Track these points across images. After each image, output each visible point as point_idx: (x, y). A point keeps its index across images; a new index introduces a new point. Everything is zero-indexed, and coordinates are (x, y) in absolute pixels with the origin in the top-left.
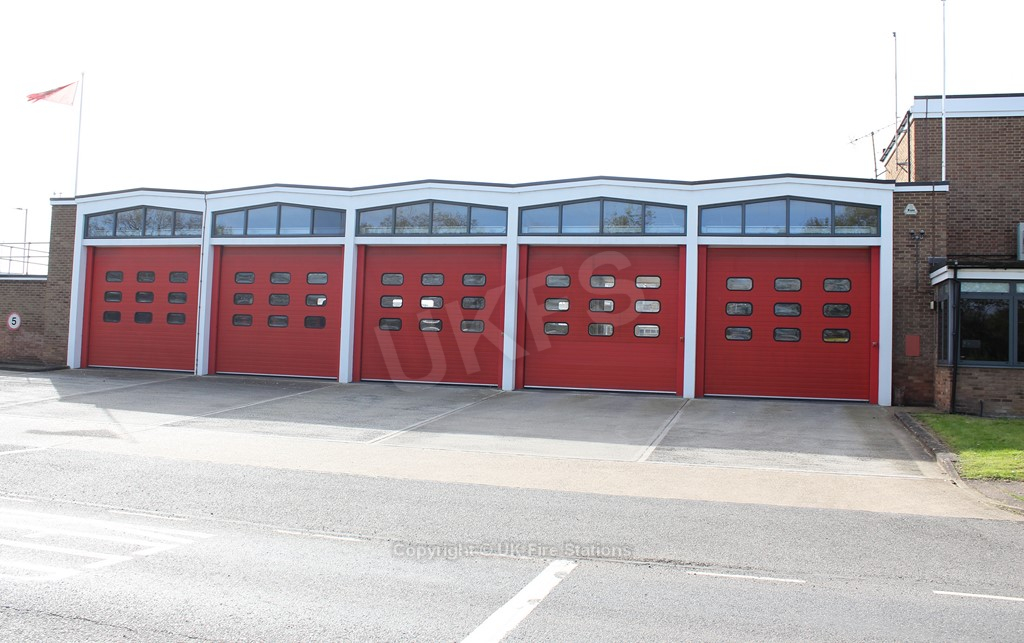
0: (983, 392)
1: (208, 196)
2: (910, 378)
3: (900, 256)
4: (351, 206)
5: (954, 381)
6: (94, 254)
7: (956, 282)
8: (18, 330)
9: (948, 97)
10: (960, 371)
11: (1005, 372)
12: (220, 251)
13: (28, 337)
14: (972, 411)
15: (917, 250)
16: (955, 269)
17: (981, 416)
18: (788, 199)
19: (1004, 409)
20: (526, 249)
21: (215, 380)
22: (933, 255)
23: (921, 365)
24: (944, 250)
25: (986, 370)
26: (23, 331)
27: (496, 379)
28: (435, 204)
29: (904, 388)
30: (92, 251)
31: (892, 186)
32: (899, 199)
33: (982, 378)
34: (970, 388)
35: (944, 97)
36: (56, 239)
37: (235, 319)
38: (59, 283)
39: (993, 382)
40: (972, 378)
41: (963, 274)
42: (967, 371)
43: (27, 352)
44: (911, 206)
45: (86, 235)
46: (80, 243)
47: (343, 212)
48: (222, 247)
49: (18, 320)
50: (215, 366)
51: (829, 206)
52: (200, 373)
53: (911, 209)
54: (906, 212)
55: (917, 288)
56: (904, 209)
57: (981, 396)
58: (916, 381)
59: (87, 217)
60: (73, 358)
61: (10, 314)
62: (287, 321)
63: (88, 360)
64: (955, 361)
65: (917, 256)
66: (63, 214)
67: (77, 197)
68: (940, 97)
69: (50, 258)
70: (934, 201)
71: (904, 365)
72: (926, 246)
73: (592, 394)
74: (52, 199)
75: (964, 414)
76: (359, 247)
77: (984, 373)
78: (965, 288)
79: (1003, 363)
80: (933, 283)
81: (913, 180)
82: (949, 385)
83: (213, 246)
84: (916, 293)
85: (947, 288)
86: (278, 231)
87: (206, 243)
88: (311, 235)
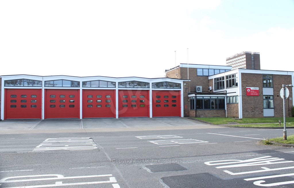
0: (200, 114)
1: (43, 77)
3: (184, 92)
4: (81, 81)
5: (196, 112)
7: (196, 97)
11: (202, 110)
12: (46, 90)
14: (198, 117)
16: (196, 95)
17: (200, 118)
18: (166, 82)
19: (202, 116)
20: (119, 90)
21: (46, 120)
22: (189, 92)
23: (187, 110)
25: (200, 110)
27: (115, 116)
28: (100, 81)
29: (185, 114)
30: (6, 90)
31: (183, 80)
32: (183, 82)
33: (200, 112)
35: (188, 64)
37: (51, 106)
40: (198, 112)
41: (197, 96)
44: (185, 84)
45: (5, 86)
47: (79, 82)
51: (173, 83)
52: (43, 119)
58: (187, 113)
59: (5, 81)
60: (3, 117)
62: (65, 106)
64: (196, 109)
67: (2, 76)
70: (188, 83)
72: (187, 90)
76: (83, 90)
78: (197, 97)
80: (189, 96)
81: (180, 79)
82: (195, 113)
83: (45, 89)
84: (186, 98)
85: (194, 98)
86: (62, 86)
87: (43, 88)
88: (71, 87)
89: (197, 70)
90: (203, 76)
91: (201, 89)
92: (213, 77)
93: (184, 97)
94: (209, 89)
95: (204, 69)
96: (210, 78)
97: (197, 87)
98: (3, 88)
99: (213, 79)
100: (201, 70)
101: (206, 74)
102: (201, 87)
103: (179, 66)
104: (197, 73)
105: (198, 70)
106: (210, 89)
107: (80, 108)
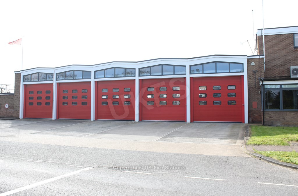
0: (272, 119)
2: (254, 115)
3: (250, 78)
4: (93, 70)
5: (263, 115)
6: (26, 87)
7: (263, 85)
8: (8, 108)
9: (265, 29)
10: (265, 112)
11: (279, 112)
13: (10, 110)
14: (269, 124)
15: (255, 76)
16: (263, 81)
17: (272, 126)
18: (216, 62)
19: (279, 123)
20: (141, 80)
21: (58, 121)
22: (260, 77)
23: (258, 111)
24: (264, 75)
25: (273, 112)
26: (9, 109)
27: (134, 118)
28: (116, 69)
29: (252, 118)
30: (26, 86)
31: (246, 57)
32: (249, 61)
33: (272, 114)
34: (269, 117)
35: (263, 29)
36: (16, 83)
37: (63, 103)
38: (17, 95)
39: (276, 115)
40: (269, 114)
42: (268, 112)
43: (10, 115)
45: (24, 81)
46: (22, 84)
47: (91, 72)
48: (59, 83)
49: (8, 106)
50: (58, 117)
51: (228, 64)
52: (54, 119)
53: (253, 64)
54: (252, 65)
55: (256, 87)
56: (251, 63)
57: (272, 120)
58: (256, 116)
59: (24, 76)
60: (21, 115)
61: (6, 104)
63: (25, 116)
64: (264, 109)
65: (255, 78)
66: (18, 76)
67: (21, 71)
68: (262, 29)
69: (15, 88)
70: (260, 61)
71: (252, 111)
72: (258, 75)
73: (161, 122)
74: (15, 72)
75: (267, 125)
76: (96, 81)
77: (272, 113)
78: (266, 87)
79: (279, 109)
81: (258, 54)
83: (56, 83)
84: (255, 89)
86: (74, 78)
88: (83, 79)
97: (293, 67)
104: (294, 43)
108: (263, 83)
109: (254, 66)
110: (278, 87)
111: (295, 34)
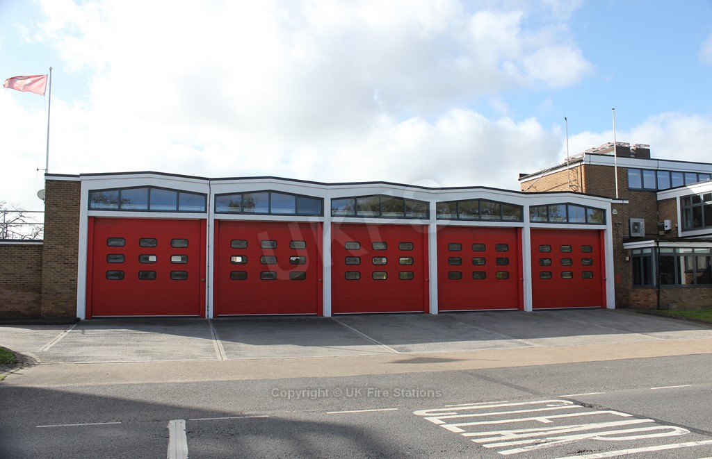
0: (668, 299)
2: (618, 294)
4: (327, 195)
5: (658, 295)
6: (95, 223)
7: (657, 248)
10: (659, 290)
11: (674, 289)
12: (217, 222)
14: (665, 308)
15: (618, 232)
16: (657, 242)
17: (668, 310)
18: (567, 204)
19: (675, 306)
20: (440, 228)
21: (218, 321)
22: (624, 234)
23: (621, 288)
25: (668, 289)
28: (383, 197)
30: (93, 221)
31: (611, 200)
33: (667, 292)
34: (664, 298)
36: (52, 209)
37: (233, 275)
39: (670, 294)
40: (664, 292)
41: (661, 244)
42: (662, 290)
45: (93, 208)
46: (86, 214)
47: (322, 199)
50: (218, 311)
51: (583, 208)
52: (210, 316)
53: (615, 212)
55: (618, 250)
58: (620, 296)
59: (91, 192)
63: (92, 312)
64: (658, 286)
65: (618, 235)
66: (59, 188)
67: (82, 175)
70: (623, 208)
72: (621, 230)
74: (45, 175)
75: (662, 309)
76: (333, 223)
78: (662, 251)
80: (626, 248)
82: (655, 297)
83: (215, 220)
84: (619, 252)
85: (649, 251)
86: (270, 210)
87: (211, 217)
88: (296, 214)
89: (627, 175)
90: (643, 190)
91: (641, 228)
92: (678, 194)
93: (614, 250)
94: (662, 228)
95: (644, 171)
96: (661, 196)
97: (633, 220)
98: (84, 214)
99: (675, 199)
100: (638, 174)
101: (649, 184)
102: (642, 222)
103: (582, 161)
104: (627, 182)
105: (629, 174)
106: (666, 229)
107: (322, 281)
108: (658, 244)
109: (616, 215)
110: (671, 251)
111: (629, 170)
